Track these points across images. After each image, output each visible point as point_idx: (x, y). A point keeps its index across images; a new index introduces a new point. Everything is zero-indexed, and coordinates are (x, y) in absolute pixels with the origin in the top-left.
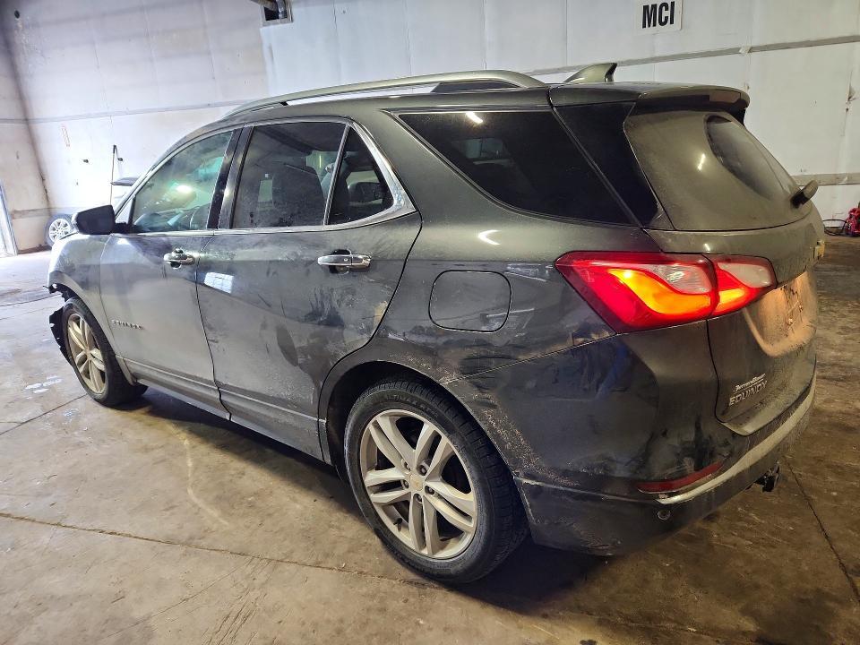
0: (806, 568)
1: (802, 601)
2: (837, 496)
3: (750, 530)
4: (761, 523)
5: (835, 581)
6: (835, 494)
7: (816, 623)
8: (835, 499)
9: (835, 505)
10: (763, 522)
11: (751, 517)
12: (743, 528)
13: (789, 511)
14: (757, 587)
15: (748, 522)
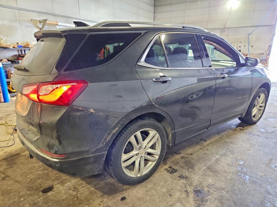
0: (18, 170)
1: (15, 163)
2: (21, 199)
3: (38, 169)
4: (37, 172)
5: (9, 172)
6: (22, 199)
7: (10, 162)
8: (20, 197)
9: (20, 194)
10: (37, 173)
11: (41, 172)
12: (40, 168)
13: (32, 181)
14: (26, 160)
15: (41, 170)
